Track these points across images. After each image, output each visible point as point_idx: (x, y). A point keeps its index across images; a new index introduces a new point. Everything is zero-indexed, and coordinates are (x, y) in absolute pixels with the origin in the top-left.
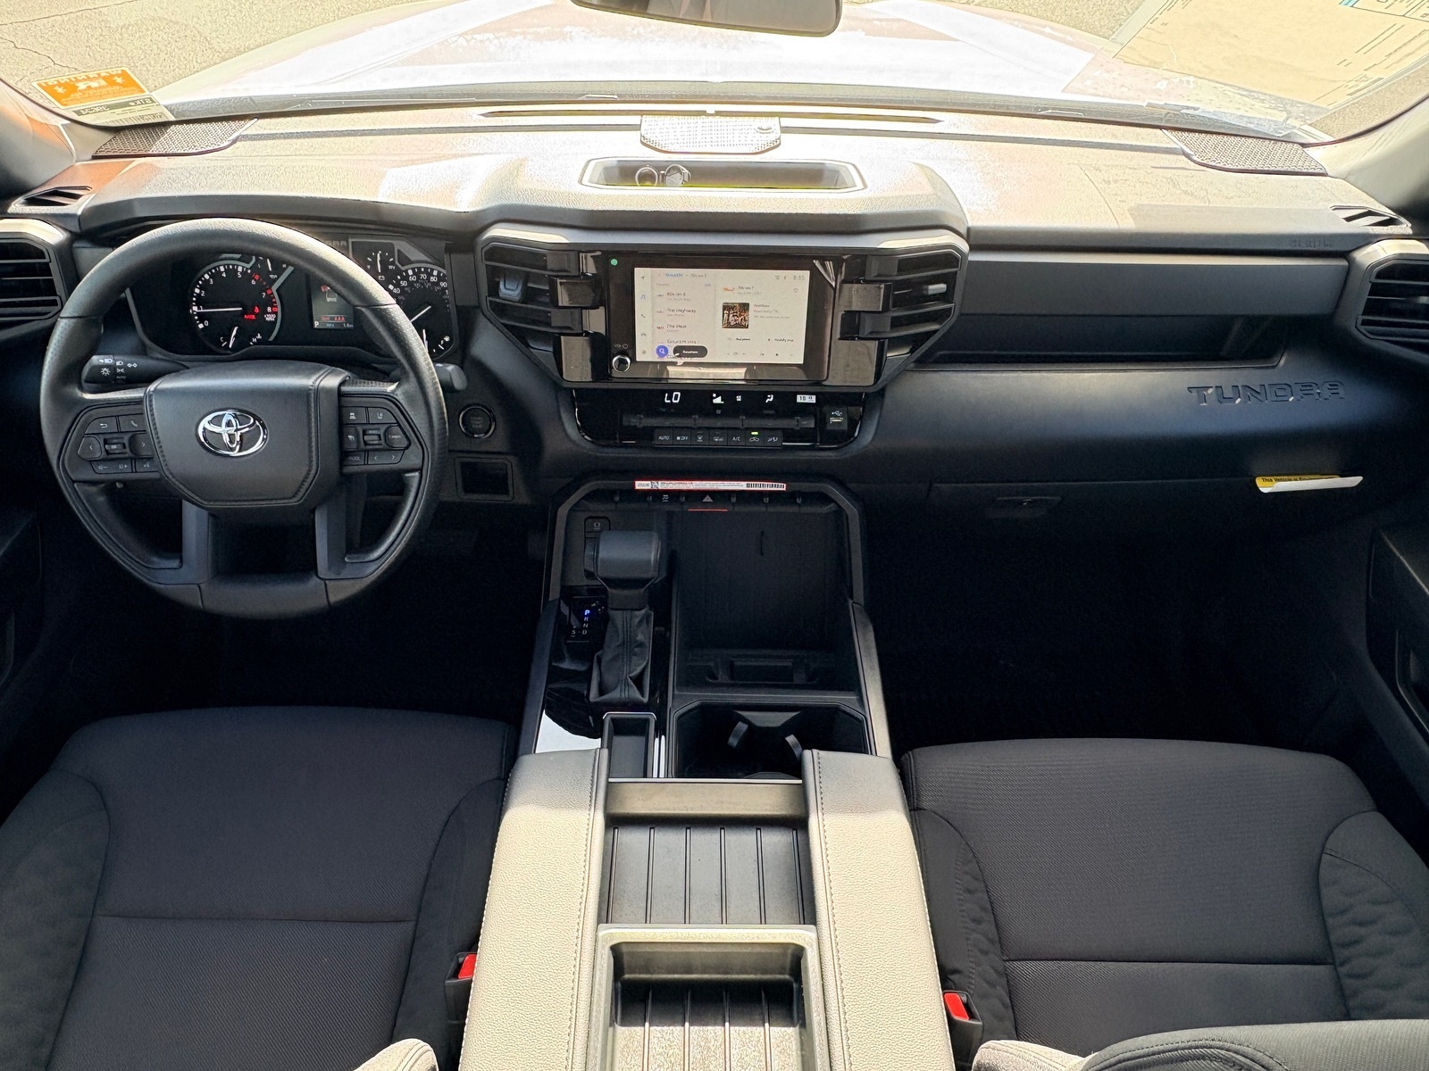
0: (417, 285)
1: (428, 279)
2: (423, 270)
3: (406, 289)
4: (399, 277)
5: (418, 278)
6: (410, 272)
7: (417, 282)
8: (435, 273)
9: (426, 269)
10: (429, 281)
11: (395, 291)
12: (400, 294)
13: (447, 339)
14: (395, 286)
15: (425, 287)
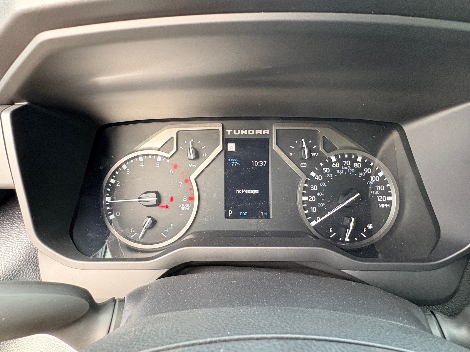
0: (340, 172)
1: (352, 165)
2: (346, 156)
3: (329, 176)
4: (321, 164)
5: (342, 164)
6: (334, 159)
7: (340, 168)
8: (359, 159)
9: (350, 155)
10: (353, 168)
11: (317, 178)
12: (322, 181)
13: (370, 227)
14: (318, 174)
15: (348, 173)
